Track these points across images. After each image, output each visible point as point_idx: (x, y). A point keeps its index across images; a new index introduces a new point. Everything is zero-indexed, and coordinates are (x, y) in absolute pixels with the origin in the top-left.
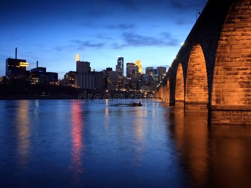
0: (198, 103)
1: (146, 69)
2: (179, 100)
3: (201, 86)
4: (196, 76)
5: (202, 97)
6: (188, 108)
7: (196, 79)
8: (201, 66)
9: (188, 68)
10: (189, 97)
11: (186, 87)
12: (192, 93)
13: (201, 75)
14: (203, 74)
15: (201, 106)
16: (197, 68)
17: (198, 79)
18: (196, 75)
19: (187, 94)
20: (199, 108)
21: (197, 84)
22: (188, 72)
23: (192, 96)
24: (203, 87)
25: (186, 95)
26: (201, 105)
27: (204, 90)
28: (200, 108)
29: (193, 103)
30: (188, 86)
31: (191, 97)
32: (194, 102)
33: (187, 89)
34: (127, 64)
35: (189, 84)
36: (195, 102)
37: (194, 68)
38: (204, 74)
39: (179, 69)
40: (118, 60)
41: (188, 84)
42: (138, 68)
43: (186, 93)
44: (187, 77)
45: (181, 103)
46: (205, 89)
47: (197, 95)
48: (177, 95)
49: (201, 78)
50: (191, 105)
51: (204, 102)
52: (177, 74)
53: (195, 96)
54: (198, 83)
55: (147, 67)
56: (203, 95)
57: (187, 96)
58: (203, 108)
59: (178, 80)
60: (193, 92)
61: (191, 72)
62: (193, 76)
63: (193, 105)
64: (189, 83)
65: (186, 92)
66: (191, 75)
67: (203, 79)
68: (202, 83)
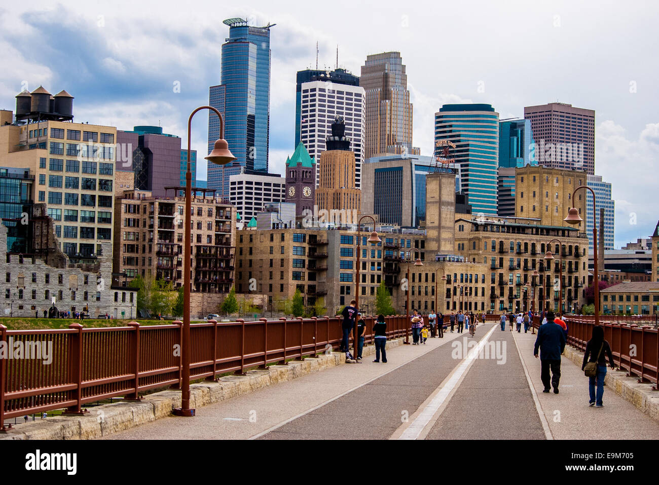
1: (438, 118)
55: (446, 108)
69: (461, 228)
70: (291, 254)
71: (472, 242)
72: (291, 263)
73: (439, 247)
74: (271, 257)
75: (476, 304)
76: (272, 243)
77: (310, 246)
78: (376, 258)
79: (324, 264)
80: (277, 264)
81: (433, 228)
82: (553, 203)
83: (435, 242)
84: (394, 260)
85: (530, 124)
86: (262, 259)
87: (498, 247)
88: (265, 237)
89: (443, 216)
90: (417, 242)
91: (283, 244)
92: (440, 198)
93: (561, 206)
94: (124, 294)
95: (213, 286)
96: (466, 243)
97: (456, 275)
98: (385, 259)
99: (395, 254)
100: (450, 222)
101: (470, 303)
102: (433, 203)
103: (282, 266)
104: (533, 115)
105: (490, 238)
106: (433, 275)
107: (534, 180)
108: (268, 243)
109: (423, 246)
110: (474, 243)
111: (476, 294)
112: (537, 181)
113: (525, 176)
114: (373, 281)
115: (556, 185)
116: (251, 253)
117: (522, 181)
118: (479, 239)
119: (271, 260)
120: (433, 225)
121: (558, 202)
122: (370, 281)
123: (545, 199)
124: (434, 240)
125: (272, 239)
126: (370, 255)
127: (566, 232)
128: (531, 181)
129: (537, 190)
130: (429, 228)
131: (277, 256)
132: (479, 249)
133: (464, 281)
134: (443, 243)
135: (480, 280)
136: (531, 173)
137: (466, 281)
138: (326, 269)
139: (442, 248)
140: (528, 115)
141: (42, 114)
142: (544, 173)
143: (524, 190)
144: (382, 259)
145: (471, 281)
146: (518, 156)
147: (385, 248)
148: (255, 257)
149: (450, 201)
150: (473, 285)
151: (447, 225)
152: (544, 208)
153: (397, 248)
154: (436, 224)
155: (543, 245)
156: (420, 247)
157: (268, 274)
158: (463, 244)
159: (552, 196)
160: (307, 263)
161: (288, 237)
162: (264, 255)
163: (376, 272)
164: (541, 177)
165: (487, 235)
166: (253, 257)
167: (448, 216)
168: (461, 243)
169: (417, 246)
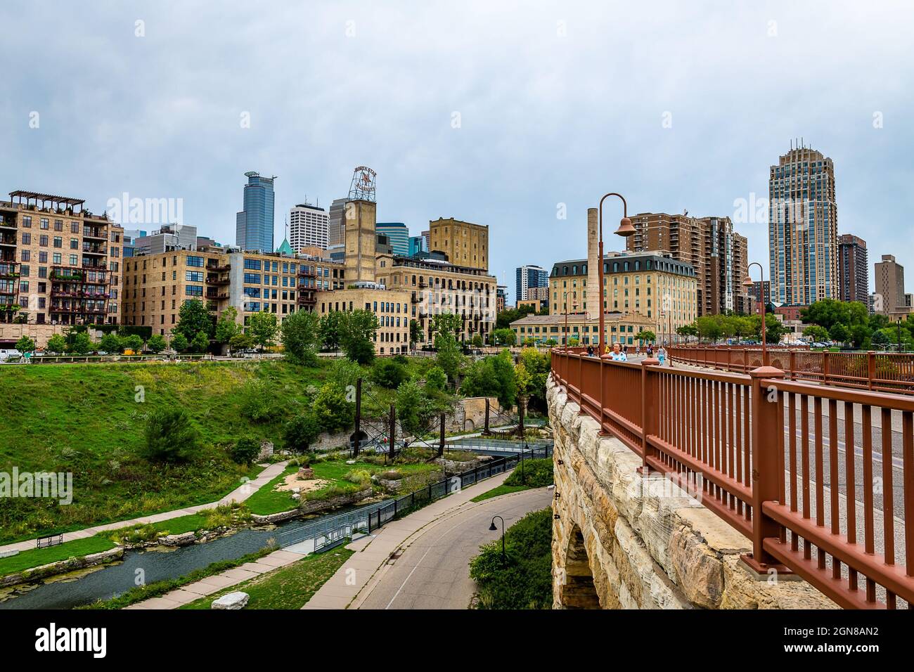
69: (383, 264)
70: (183, 280)
71: (393, 277)
72: (184, 290)
73: (359, 276)
74: (164, 284)
75: (398, 335)
76: (164, 268)
77: (209, 272)
78: (289, 287)
79: (226, 291)
80: (169, 291)
81: (352, 257)
82: (462, 251)
83: (354, 271)
84: (310, 290)
86: (155, 288)
87: (418, 281)
88: (158, 262)
89: (363, 244)
90: (335, 271)
91: (175, 268)
92: (360, 226)
93: (469, 254)
95: (79, 316)
96: (387, 277)
97: (376, 303)
98: (299, 288)
99: (310, 282)
100: (371, 250)
101: (392, 334)
102: (352, 230)
103: (174, 293)
105: (410, 273)
106: (351, 303)
107: (446, 231)
108: (160, 269)
109: (342, 276)
110: (396, 277)
111: (398, 325)
112: (449, 232)
113: (438, 228)
114: (284, 311)
115: (464, 236)
116: (144, 281)
117: (436, 232)
118: (400, 274)
119: (164, 288)
120: (353, 254)
121: (467, 250)
122: (281, 312)
123: (455, 247)
124: (353, 269)
125: (164, 264)
126: (282, 283)
127: (477, 272)
128: (444, 233)
129: (449, 240)
130: (349, 257)
131: (169, 283)
132: (400, 283)
133: (385, 311)
134: (363, 272)
135: (402, 309)
136: (444, 225)
137: (388, 311)
138: (229, 298)
139: (363, 278)
142: (455, 225)
143: (437, 240)
144: (296, 287)
145: (393, 311)
147: (299, 276)
148: (148, 286)
149: (370, 229)
150: (395, 314)
151: (367, 254)
152: (455, 254)
153: (313, 277)
154: (356, 252)
155: (458, 282)
156: (339, 277)
157: (160, 304)
158: (385, 279)
159: (462, 246)
160: (205, 290)
161: (181, 260)
162: (157, 283)
163: (289, 301)
164: (452, 228)
165: (408, 271)
166: (147, 286)
167: (369, 245)
168: (383, 278)
169: (335, 275)
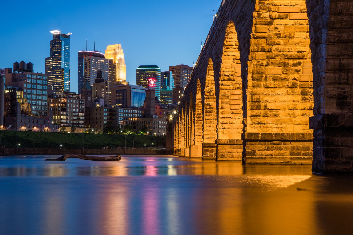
0: (284, 138)
1: (137, 70)
2: (230, 141)
3: (294, 86)
4: (278, 55)
5: (297, 120)
6: (254, 153)
7: (279, 65)
8: (291, 22)
9: (253, 29)
10: (258, 120)
11: (249, 90)
12: (265, 106)
13: (293, 50)
14: (298, 48)
15: (293, 148)
16: (281, 28)
17: (285, 65)
18: (277, 50)
19: (252, 109)
20: (288, 152)
21: (282, 79)
22: (253, 41)
23: (265, 116)
24: (298, 90)
25: (249, 113)
26: (295, 144)
27: (303, 98)
28: (292, 154)
29: (270, 138)
30: (254, 87)
31: (262, 119)
32: (271, 134)
33: (252, 95)
34: (81, 56)
35: (258, 80)
36: (276, 134)
37: (272, 27)
38: (302, 48)
39: (229, 43)
40: (52, 43)
41: (253, 79)
42: (114, 67)
43: (248, 108)
44: (250, 57)
45: (235, 150)
46: (304, 94)
47: (282, 113)
48: (225, 126)
49: (291, 62)
50: (263, 146)
51: (303, 134)
52: (223, 61)
53: (275, 115)
54: (283, 76)
55: (140, 67)
56: (298, 113)
57: (251, 116)
58: (299, 154)
59: (226, 78)
60: (269, 106)
61: (263, 43)
62: (268, 54)
63: (268, 145)
64: (256, 76)
65: (249, 104)
66: (263, 50)
67: (299, 64)
68: (296, 75)
71: (160, 112)
74: (97, 116)
79: (114, 118)
80: (99, 118)
81: (148, 107)
83: (149, 112)
85: (172, 73)
88: (95, 110)
89: (152, 103)
91: (101, 112)
94: (56, 126)
96: (158, 112)
102: (148, 99)
103: (101, 119)
104: (173, 69)
105: (166, 110)
106: (149, 121)
114: (129, 124)
116: (90, 115)
117: (175, 92)
118: (162, 111)
119: (97, 117)
125: (97, 111)
131: (99, 116)
132: (162, 114)
134: (151, 112)
138: (115, 120)
140: (171, 70)
141: (24, 70)
143: (176, 96)
146: (167, 85)
147: (133, 113)
149: (153, 98)
153: (137, 113)
157: (96, 122)
161: (103, 110)
163: (130, 121)
166: (90, 117)
168: (156, 112)
